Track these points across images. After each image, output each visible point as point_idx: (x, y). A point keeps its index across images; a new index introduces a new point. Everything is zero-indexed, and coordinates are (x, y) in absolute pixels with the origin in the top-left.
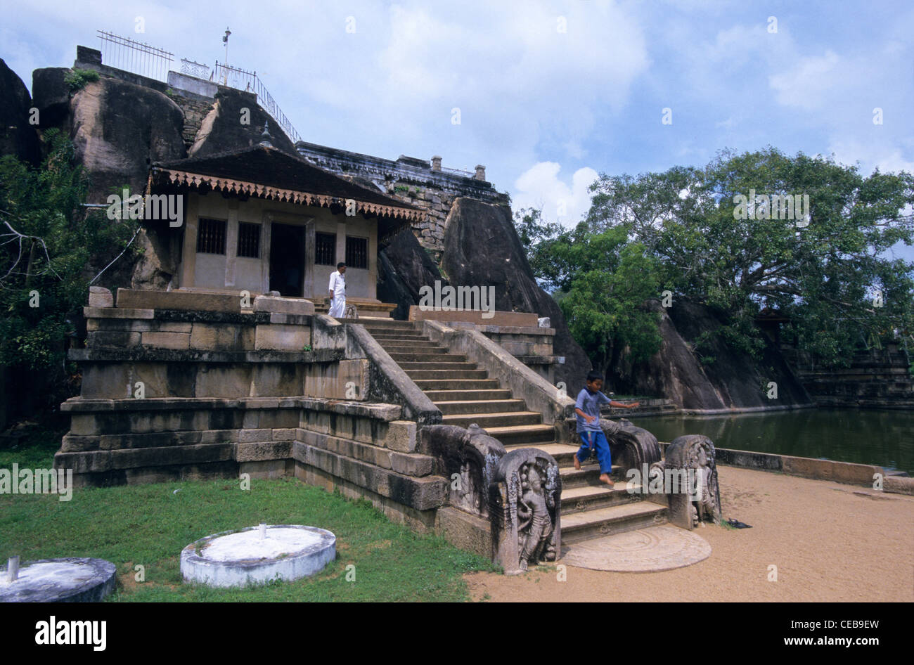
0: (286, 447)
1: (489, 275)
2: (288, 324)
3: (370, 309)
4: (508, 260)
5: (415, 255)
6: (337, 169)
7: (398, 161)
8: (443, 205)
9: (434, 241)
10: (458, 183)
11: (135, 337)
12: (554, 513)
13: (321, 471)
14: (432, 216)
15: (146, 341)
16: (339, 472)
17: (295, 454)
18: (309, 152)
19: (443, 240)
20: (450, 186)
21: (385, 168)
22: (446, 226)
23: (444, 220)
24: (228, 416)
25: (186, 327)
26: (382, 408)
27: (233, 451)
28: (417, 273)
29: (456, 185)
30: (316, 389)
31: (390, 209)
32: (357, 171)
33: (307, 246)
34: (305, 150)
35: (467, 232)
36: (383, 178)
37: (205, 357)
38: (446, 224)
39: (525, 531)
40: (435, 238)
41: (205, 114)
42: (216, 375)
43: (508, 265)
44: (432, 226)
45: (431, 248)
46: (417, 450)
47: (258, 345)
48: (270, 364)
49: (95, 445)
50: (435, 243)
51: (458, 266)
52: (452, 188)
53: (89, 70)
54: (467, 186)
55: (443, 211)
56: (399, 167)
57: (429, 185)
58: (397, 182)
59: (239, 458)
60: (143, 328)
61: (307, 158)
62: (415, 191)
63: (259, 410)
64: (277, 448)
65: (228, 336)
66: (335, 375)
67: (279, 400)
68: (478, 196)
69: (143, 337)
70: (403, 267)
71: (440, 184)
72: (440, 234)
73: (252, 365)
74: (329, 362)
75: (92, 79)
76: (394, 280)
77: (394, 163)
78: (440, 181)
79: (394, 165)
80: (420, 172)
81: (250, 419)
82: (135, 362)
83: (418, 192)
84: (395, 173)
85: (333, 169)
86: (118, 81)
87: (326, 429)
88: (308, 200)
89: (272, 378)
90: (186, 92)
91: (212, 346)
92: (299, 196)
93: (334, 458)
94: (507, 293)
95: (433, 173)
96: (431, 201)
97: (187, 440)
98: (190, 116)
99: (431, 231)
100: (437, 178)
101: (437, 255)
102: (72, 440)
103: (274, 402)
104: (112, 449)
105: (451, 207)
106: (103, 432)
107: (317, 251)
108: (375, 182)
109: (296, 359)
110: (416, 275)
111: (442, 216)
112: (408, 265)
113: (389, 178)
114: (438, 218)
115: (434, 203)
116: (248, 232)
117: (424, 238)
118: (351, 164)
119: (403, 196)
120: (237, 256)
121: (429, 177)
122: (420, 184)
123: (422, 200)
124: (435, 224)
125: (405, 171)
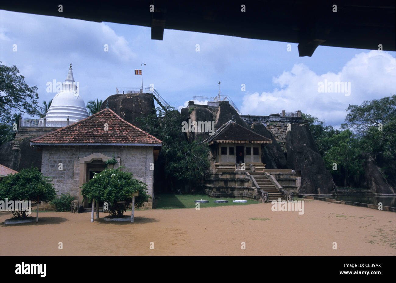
0: (242, 194)
1: (298, 150)
2: (241, 174)
3: (259, 166)
4: (305, 145)
5: (274, 146)
6: (252, 121)
7: (270, 116)
8: (285, 127)
10: (290, 119)
11: (219, 177)
12: (268, 198)
13: (247, 197)
14: (281, 131)
15: (221, 177)
16: (249, 197)
17: (243, 195)
18: (243, 118)
19: (285, 139)
20: (287, 121)
21: (266, 119)
22: (286, 134)
23: (285, 132)
24: (233, 189)
25: (226, 175)
26: (253, 188)
27: (234, 194)
28: (275, 152)
29: (289, 120)
30: (246, 185)
31: (263, 142)
32: (258, 121)
33: (244, 151)
35: (292, 136)
36: (265, 122)
37: (229, 180)
38: (286, 133)
39: (264, 199)
40: (283, 138)
41: (217, 112)
42: (231, 182)
43: (305, 146)
44: (281, 135)
45: (281, 142)
46: (257, 193)
47: (237, 177)
48: (239, 181)
49: (216, 193)
50: (282, 140)
51: (289, 147)
53: (192, 107)
54: (293, 120)
57: (280, 121)
59: (235, 195)
60: (220, 175)
62: (275, 124)
63: (238, 188)
64: (241, 194)
65: (232, 176)
66: (248, 183)
67: (241, 186)
68: (297, 122)
69: (220, 177)
70: (271, 150)
71: (284, 121)
72: (284, 137)
73: (236, 181)
74: (248, 181)
75: (193, 110)
76: (268, 155)
77: (269, 116)
78: (284, 120)
79: (269, 117)
80: (277, 118)
81: (236, 189)
82: (220, 181)
83: (277, 124)
84: (269, 120)
86: (197, 108)
87: (248, 191)
88: (244, 142)
89: (239, 183)
90: (212, 107)
91: (230, 178)
92: (242, 142)
93: (248, 195)
94: (304, 156)
95: (281, 117)
96: (281, 127)
97: (227, 192)
98: (214, 114)
100: (283, 119)
101: (283, 143)
102: (213, 192)
103: (240, 187)
104: (218, 193)
106: (217, 191)
107: (246, 152)
108: (263, 124)
109: (243, 180)
110: (274, 152)
111: (285, 131)
112: (272, 150)
113: (267, 121)
114: (283, 132)
115: (282, 127)
116: (231, 149)
117: (279, 139)
118: (256, 119)
119: (272, 126)
120: (229, 155)
121: (280, 119)
122: (277, 122)
123: (278, 126)
124: (283, 134)
125: (272, 118)
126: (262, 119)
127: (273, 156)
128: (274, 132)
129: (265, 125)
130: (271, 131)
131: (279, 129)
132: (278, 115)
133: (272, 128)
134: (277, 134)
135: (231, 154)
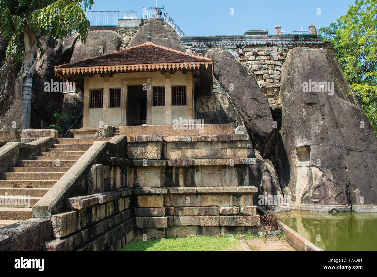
6: (204, 48)
7: (244, 34)
8: (279, 56)
9: (272, 80)
10: (290, 39)
14: (270, 64)
18: (186, 42)
19: (280, 80)
20: (284, 43)
21: (236, 40)
22: (283, 70)
23: (281, 66)
29: (289, 41)
33: (148, 96)
34: (184, 41)
36: (235, 47)
41: (132, 36)
45: (271, 86)
50: (273, 82)
52: (286, 44)
54: (297, 40)
55: (279, 60)
56: (245, 38)
57: (268, 45)
58: (245, 47)
61: (186, 45)
62: (257, 51)
71: (277, 43)
72: (277, 76)
77: (242, 36)
78: (276, 41)
79: (242, 38)
80: (261, 38)
83: (260, 51)
84: (243, 43)
85: (202, 48)
90: (125, 28)
96: (269, 55)
98: (125, 39)
99: (270, 75)
100: (275, 39)
101: (275, 90)
105: (286, 57)
107: (154, 98)
108: (229, 51)
111: (279, 63)
113: (239, 46)
114: (275, 65)
115: (272, 56)
116: (115, 93)
117: (265, 80)
118: (213, 43)
119: (249, 55)
120: (109, 108)
121: (267, 40)
122: (261, 46)
123: (263, 55)
124: (274, 70)
125: (250, 40)
126: (226, 42)
127: (242, 113)
128: (254, 67)
129: (235, 54)
130: (248, 66)
131: (264, 60)
132: (263, 33)
133: (250, 59)
134: (260, 70)
135: (113, 107)
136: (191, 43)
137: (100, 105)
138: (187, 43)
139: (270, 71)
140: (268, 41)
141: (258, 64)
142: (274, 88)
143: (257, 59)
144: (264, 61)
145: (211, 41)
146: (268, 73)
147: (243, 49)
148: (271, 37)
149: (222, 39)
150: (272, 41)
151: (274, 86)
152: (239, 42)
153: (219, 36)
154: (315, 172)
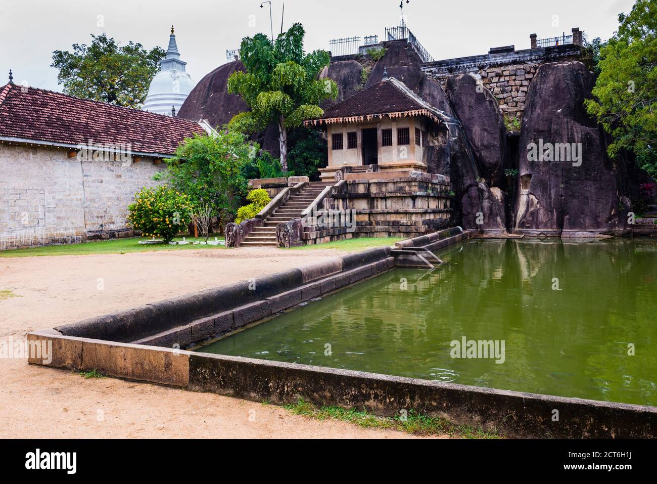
4: (559, 111)
6: (445, 73)
7: (488, 53)
8: (526, 75)
9: (515, 104)
21: (478, 62)
22: (528, 91)
23: (527, 86)
32: (458, 70)
33: (378, 138)
36: (477, 69)
40: (517, 102)
43: (559, 114)
45: (513, 111)
55: (526, 79)
56: (489, 58)
57: (514, 63)
58: (488, 68)
61: (426, 72)
71: (524, 59)
72: (521, 98)
77: (485, 56)
80: (506, 55)
83: (504, 70)
84: (486, 63)
85: (442, 73)
90: (366, 56)
96: (515, 75)
99: (513, 98)
100: (521, 55)
101: (519, 114)
105: (533, 74)
107: (383, 140)
108: (471, 74)
111: (525, 83)
113: (482, 68)
114: (521, 86)
115: (518, 75)
116: (352, 137)
117: (507, 104)
118: (454, 66)
119: (492, 77)
120: (348, 149)
121: (514, 57)
122: (507, 64)
123: (507, 76)
124: (518, 92)
125: (494, 59)
126: (468, 64)
128: (497, 90)
129: (477, 77)
130: (490, 89)
131: (508, 81)
132: (509, 50)
133: (493, 81)
134: (503, 93)
135: (351, 148)
136: (432, 69)
137: (341, 147)
138: (427, 70)
139: (514, 94)
140: (515, 59)
141: (501, 86)
142: (517, 111)
143: (501, 80)
144: (508, 83)
145: (452, 65)
146: (512, 96)
147: (485, 71)
148: (518, 52)
149: (463, 61)
150: (519, 57)
151: (516, 110)
152: (482, 63)
153: (460, 59)
154: (532, 200)
